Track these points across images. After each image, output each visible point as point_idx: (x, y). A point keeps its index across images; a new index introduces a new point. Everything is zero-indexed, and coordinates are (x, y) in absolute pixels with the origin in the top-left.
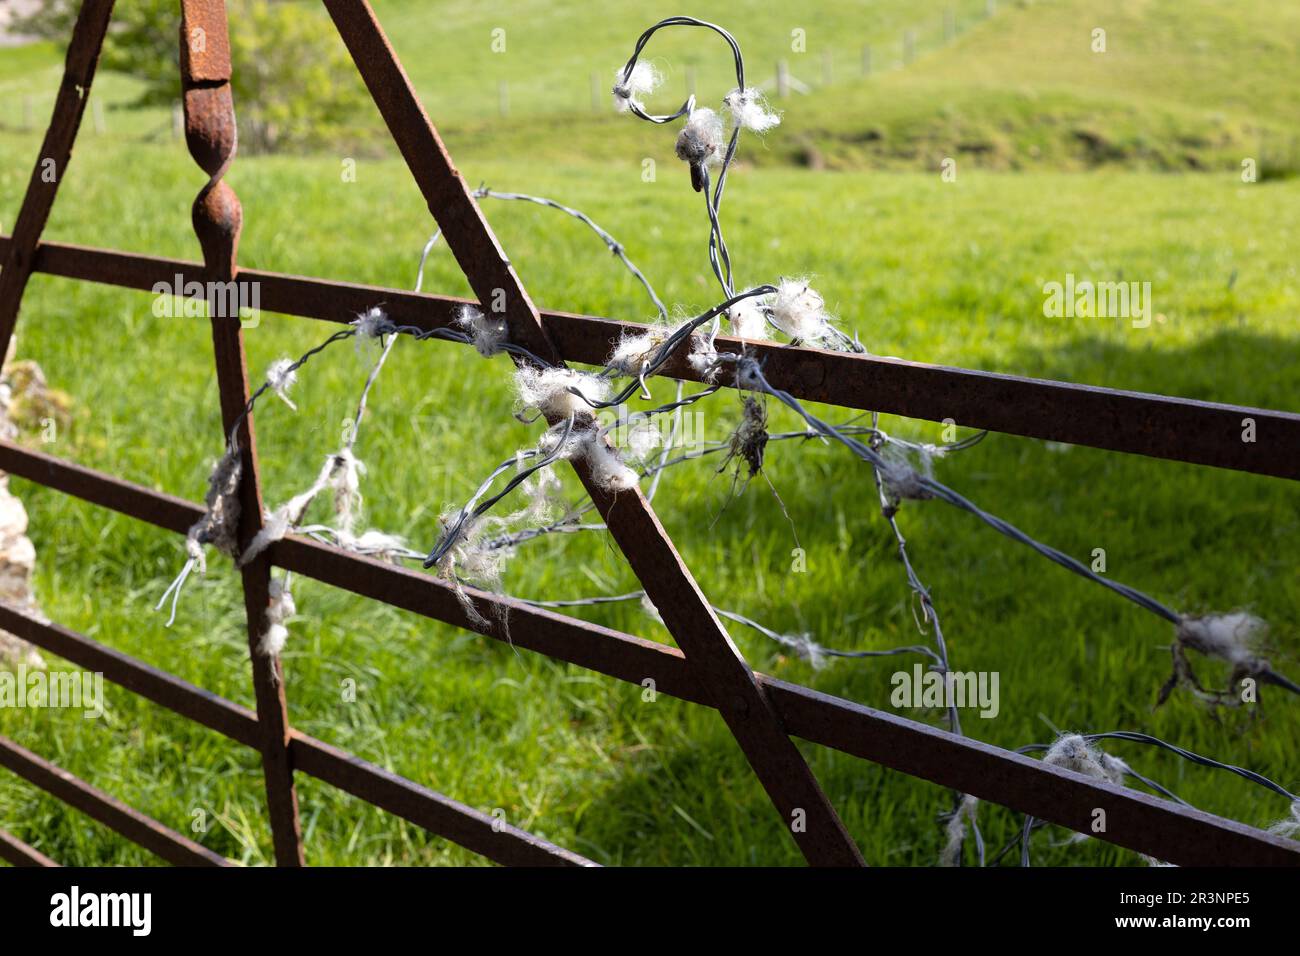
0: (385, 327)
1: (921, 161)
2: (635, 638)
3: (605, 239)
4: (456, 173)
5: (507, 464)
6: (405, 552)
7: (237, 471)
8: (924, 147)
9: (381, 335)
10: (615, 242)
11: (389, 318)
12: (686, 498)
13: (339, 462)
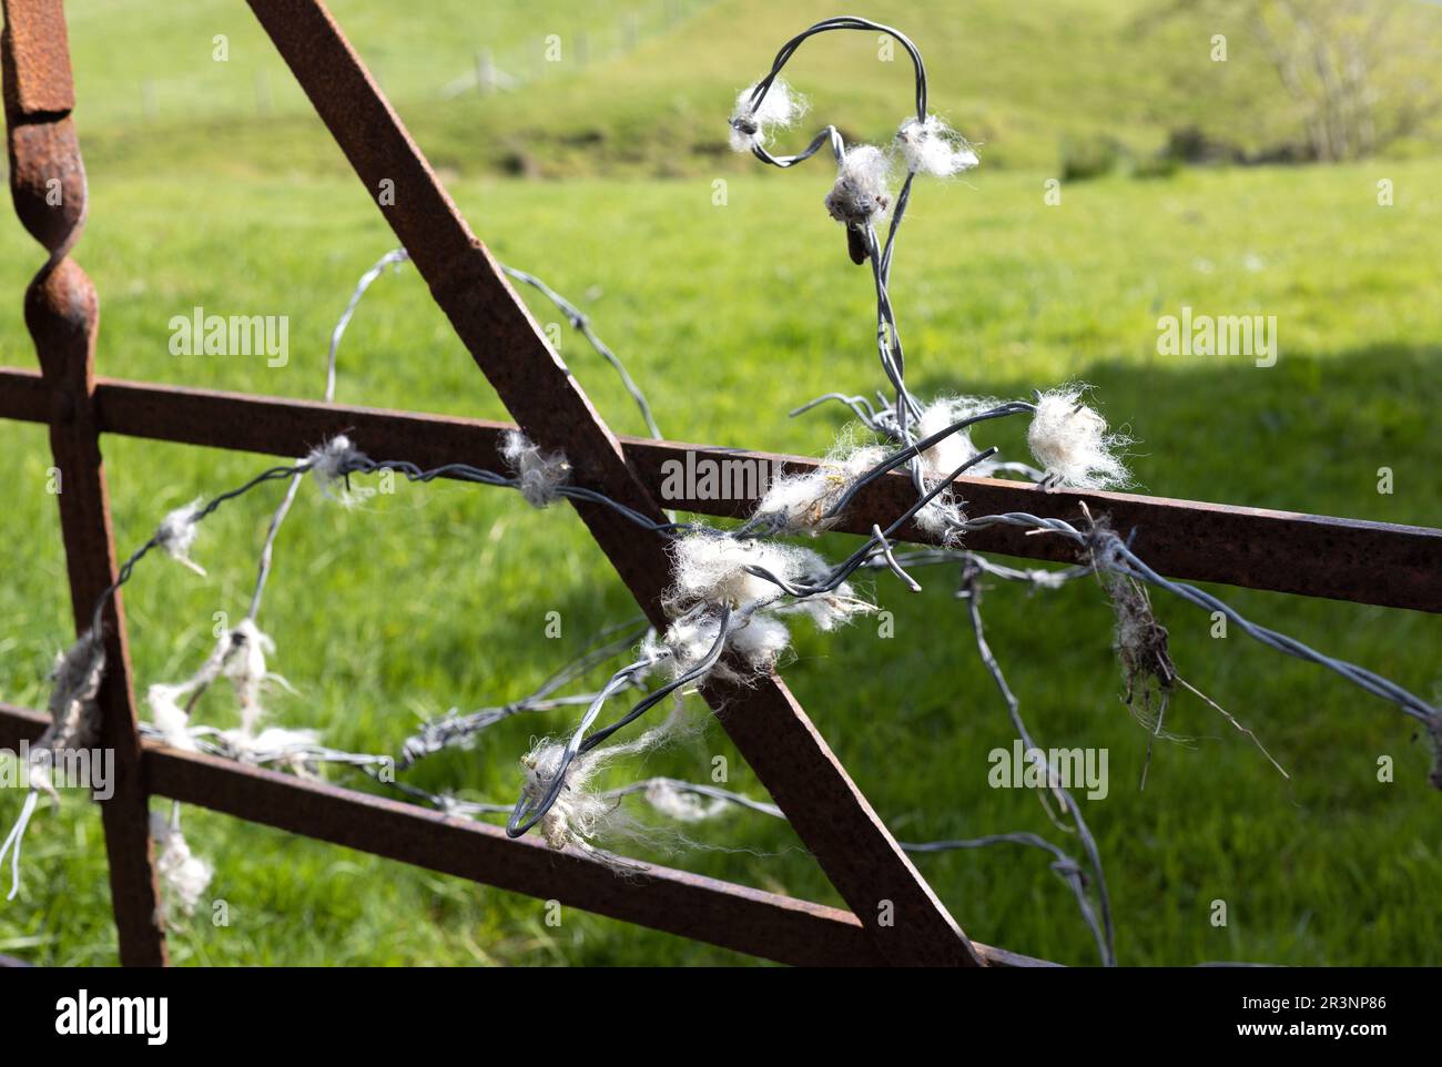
0: (354, 462)
1: (650, 166)
2: (773, 896)
3: (563, 310)
4: (477, 243)
5: (624, 675)
6: (319, 753)
7: (100, 665)
8: (654, 149)
9: (346, 474)
10: (577, 312)
11: (359, 448)
12: (513, 603)
13: (238, 639)
